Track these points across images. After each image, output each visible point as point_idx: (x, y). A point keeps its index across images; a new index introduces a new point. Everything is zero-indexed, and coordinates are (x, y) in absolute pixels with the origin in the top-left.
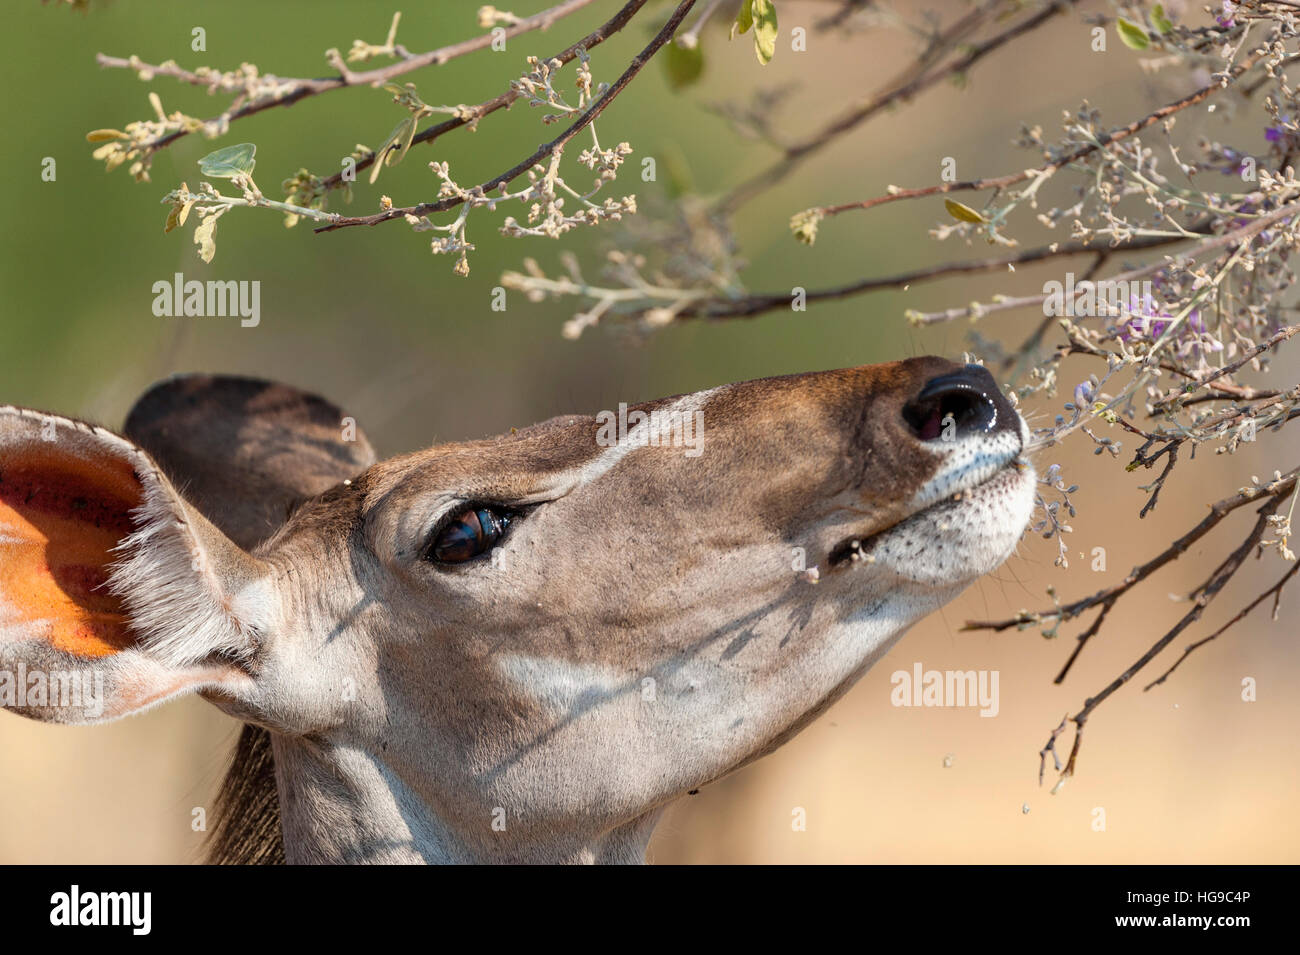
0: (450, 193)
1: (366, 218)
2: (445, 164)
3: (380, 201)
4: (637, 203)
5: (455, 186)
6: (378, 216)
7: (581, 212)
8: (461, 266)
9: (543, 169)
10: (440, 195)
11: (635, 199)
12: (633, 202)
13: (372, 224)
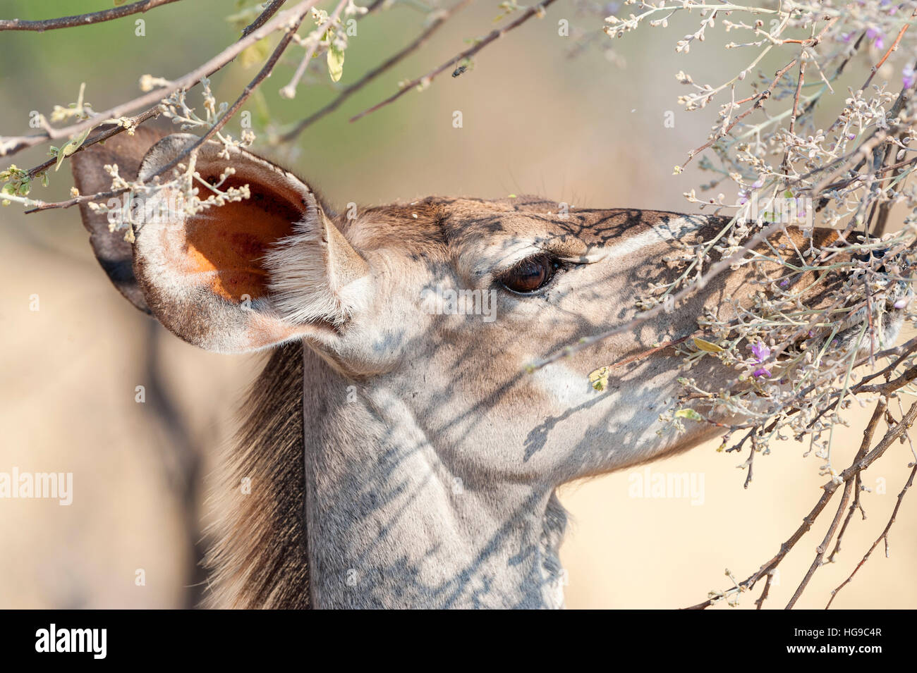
0: (119, 186)
1: (61, 203)
2: (116, 166)
3: (70, 191)
4: (251, 191)
5: (122, 181)
6: (69, 202)
7: (212, 197)
8: (129, 236)
9: (184, 167)
10: (112, 187)
11: (250, 188)
12: (248, 189)
13: (65, 208)
